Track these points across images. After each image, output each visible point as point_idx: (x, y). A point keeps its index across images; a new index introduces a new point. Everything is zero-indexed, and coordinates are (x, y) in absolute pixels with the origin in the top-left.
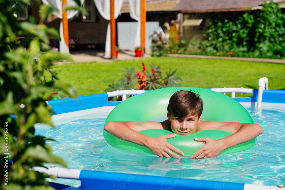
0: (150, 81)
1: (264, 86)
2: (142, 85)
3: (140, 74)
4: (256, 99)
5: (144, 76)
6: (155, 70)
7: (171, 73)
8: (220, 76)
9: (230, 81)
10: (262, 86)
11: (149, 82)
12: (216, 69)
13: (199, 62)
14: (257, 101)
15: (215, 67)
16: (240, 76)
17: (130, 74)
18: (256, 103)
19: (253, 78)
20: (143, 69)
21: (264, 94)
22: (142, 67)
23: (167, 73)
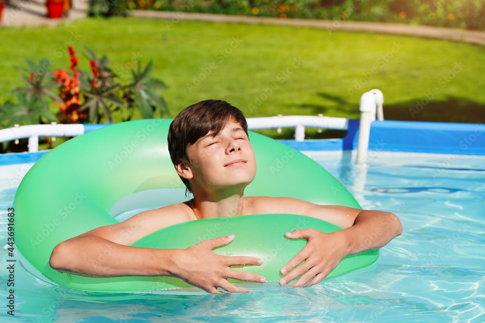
0: (91, 92)
1: (374, 112)
2: (69, 103)
3: (64, 76)
4: (355, 144)
5: (73, 79)
6: (97, 64)
7: (142, 71)
8: (260, 69)
9: (285, 83)
10: (369, 112)
11: (90, 96)
12: (251, 52)
13: (208, 31)
14: (357, 146)
15: (247, 45)
16: (309, 70)
17: (41, 77)
18: (354, 153)
19: (341, 73)
20: (70, 64)
21: (373, 131)
22: (68, 56)
23: (133, 73)
